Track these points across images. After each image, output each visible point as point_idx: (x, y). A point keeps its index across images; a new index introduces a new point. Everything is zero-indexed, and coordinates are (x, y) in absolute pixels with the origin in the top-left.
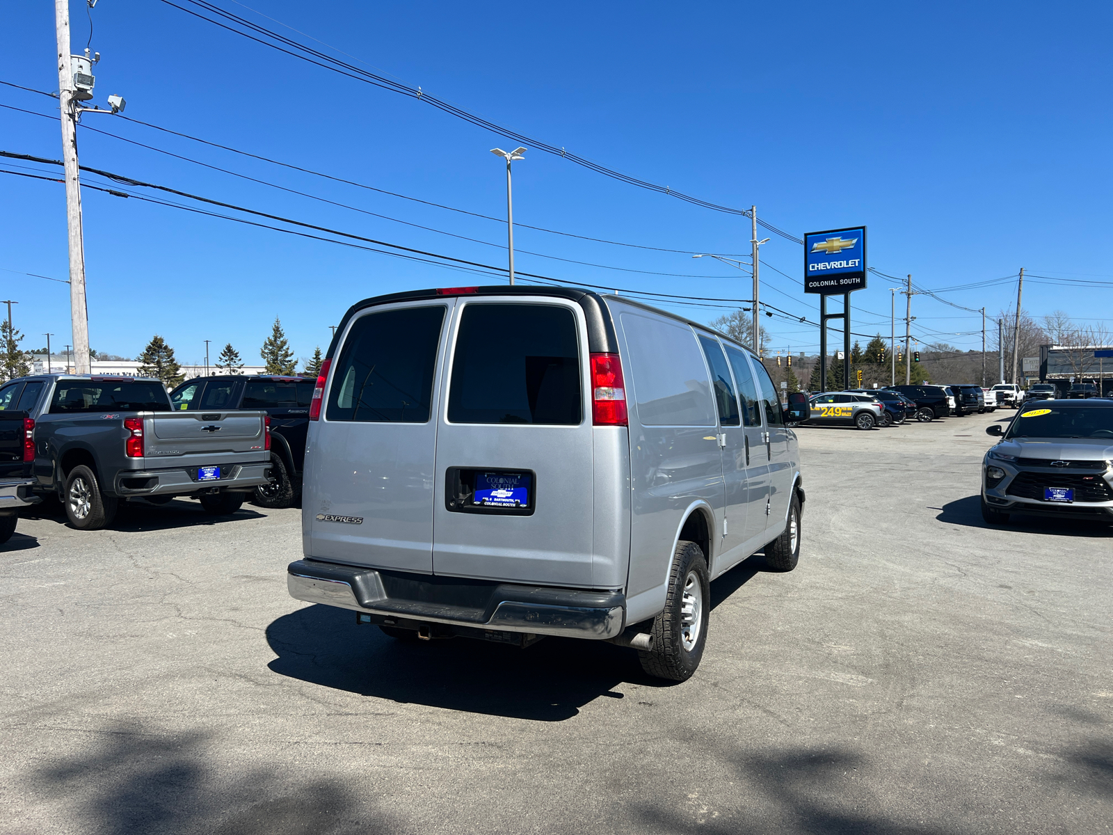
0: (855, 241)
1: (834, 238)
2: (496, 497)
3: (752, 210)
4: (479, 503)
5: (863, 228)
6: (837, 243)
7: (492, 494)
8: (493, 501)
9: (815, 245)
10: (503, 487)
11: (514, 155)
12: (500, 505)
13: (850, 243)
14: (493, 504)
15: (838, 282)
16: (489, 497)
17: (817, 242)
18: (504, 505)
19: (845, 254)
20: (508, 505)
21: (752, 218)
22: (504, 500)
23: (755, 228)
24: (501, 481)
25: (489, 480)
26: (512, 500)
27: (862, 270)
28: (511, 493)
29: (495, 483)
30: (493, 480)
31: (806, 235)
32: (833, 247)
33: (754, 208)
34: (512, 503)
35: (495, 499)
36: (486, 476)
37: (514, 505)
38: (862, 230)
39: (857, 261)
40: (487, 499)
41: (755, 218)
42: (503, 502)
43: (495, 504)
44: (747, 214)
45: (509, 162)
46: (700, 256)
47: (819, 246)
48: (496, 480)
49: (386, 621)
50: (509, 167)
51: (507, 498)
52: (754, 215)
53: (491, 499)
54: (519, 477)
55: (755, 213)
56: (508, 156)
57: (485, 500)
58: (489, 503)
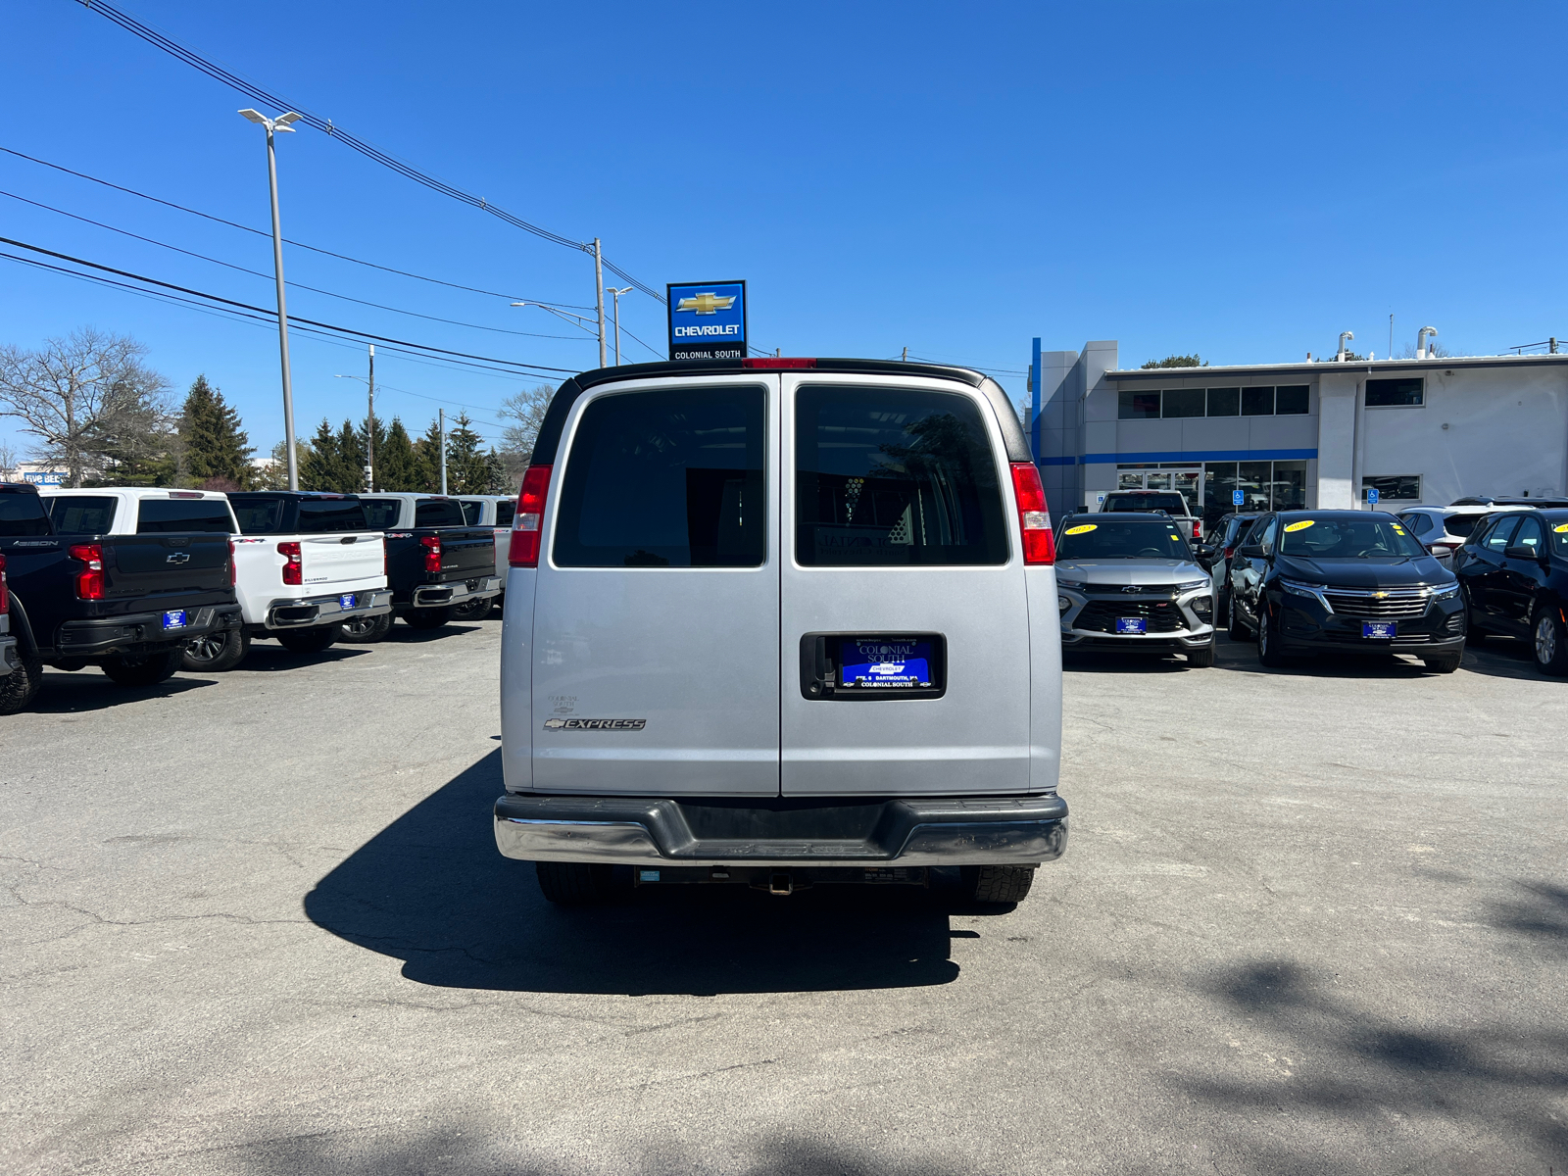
0: (732, 300)
1: (706, 294)
2: (879, 674)
3: (594, 244)
4: (852, 684)
5: (743, 282)
6: (710, 301)
7: (871, 671)
8: (874, 680)
9: (682, 301)
10: (888, 659)
11: (279, 123)
12: (888, 685)
13: (727, 302)
14: (875, 685)
15: (713, 355)
16: (867, 675)
17: (684, 297)
18: (894, 685)
19: (721, 317)
20: (900, 684)
21: (595, 257)
22: (891, 678)
23: (600, 270)
24: (884, 650)
25: (864, 650)
26: (906, 678)
27: (743, 340)
28: (902, 667)
29: (875, 654)
30: (871, 650)
31: (669, 286)
32: (705, 305)
33: (598, 241)
34: (906, 681)
35: (877, 678)
36: (859, 644)
37: (911, 685)
38: (741, 285)
39: (736, 327)
40: (864, 678)
41: (599, 256)
42: (891, 682)
43: (880, 685)
44: (589, 249)
45: (271, 134)
46: (523, 304)
47: (687, 303)
48: (875, 650)
49: (715, 875)
50: (270, 141)
51: (896, 674)
52: (598, 252)
53: (870, 678)
54: (914, 644)
55: (598, 248)
56: (269, 124)
57: (860, 681)
58: (870, 685)
